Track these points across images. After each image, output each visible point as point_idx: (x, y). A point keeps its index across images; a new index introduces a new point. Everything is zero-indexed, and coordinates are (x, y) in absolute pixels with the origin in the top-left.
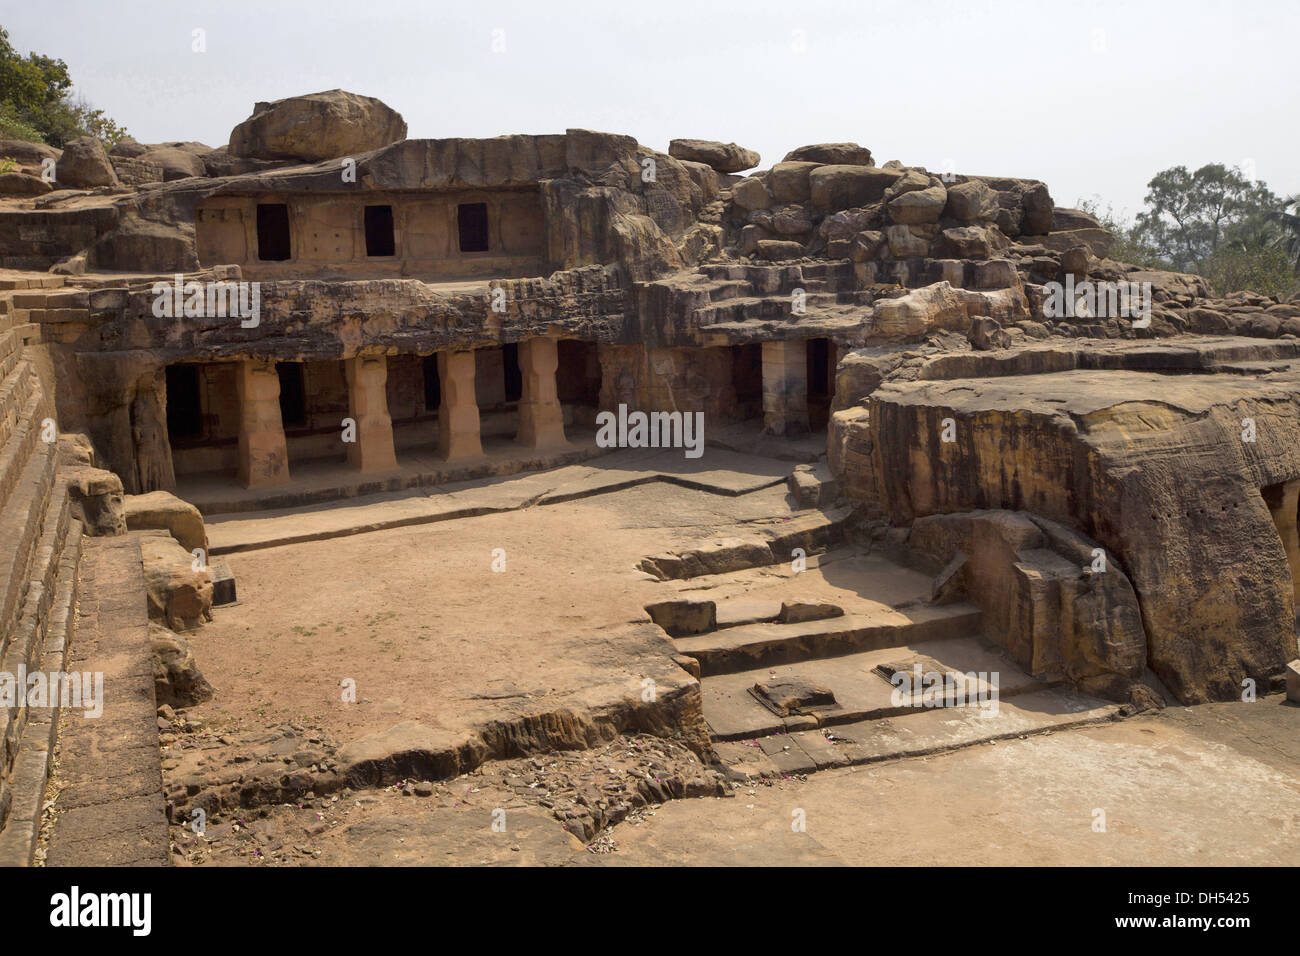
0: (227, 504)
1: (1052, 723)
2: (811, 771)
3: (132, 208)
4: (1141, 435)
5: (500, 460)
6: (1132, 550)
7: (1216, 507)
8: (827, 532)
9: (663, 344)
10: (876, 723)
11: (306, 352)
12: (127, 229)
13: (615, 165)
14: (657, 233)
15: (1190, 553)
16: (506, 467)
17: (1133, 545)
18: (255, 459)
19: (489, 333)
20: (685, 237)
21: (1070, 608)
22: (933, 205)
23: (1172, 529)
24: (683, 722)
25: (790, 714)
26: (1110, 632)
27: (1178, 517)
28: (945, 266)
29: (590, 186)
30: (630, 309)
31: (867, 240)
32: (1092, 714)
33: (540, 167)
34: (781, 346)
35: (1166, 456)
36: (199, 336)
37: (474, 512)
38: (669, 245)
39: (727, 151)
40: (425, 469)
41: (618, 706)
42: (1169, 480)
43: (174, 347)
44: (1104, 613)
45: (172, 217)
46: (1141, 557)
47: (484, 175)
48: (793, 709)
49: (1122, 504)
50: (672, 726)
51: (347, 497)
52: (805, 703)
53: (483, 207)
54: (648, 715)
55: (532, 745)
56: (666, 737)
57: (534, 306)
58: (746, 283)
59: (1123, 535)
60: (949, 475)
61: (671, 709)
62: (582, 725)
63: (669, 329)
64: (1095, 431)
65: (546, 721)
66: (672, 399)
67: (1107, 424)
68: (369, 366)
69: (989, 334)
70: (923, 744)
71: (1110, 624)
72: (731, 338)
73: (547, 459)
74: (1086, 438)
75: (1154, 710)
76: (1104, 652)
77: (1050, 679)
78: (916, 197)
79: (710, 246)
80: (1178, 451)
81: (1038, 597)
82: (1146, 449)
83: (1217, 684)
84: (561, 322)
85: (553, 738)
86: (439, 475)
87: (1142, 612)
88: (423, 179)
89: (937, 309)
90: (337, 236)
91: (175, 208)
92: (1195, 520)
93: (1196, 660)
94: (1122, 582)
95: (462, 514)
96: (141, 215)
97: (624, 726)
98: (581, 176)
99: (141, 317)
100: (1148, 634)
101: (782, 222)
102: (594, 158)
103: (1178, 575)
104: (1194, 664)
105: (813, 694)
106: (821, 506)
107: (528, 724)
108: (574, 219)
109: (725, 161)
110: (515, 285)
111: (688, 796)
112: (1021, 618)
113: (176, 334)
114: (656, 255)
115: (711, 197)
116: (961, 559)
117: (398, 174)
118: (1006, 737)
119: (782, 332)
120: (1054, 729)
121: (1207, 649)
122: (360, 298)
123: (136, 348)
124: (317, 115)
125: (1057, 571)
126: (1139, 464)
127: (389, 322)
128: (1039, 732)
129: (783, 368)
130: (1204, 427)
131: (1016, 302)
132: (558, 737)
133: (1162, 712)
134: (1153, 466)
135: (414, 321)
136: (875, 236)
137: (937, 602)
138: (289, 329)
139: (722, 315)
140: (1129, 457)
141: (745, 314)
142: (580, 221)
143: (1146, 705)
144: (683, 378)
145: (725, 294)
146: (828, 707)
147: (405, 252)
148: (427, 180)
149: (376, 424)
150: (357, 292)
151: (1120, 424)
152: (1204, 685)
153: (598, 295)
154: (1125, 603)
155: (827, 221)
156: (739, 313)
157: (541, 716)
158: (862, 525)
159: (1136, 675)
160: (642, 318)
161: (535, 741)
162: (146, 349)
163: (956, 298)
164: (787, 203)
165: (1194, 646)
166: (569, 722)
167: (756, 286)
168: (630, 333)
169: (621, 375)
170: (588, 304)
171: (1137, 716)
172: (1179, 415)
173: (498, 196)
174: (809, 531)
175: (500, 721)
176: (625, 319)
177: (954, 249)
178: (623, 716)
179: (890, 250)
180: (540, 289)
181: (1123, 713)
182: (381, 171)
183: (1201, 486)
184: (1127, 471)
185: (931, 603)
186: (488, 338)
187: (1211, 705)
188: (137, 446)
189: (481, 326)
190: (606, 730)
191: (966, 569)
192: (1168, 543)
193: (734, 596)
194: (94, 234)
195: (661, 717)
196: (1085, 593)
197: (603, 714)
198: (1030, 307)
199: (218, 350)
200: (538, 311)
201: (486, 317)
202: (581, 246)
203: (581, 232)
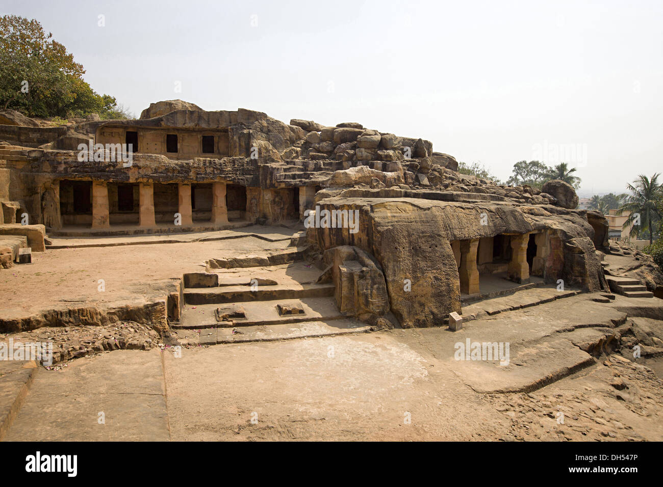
0: (78, 233)
1: (337, 332)
2: (213, 344)
3: (72, 128)
4: (395, 215)
5: (198, 226)
6: (385, 261)
7: (426, 246)
8: (295, 255)
9: (266, 188)
10: (260, 327)
11: (114, 178)
12: (69, 135)
13: (256, 122)
14: (271, 147)
15: (412, 264)
16: (198, 229)
17: (386, 259)
18: (95, 218)
19: (192, 177)
20: (285, 151)
21: (356, 284)
22: (374, 141)
23: (404, 254)
24: (153, 318)
25: (223, 321)
26: (371, 295)
27: (408, 249)
28: (375, 164)
29: (245, 129)
30: (256, 174)
31: (348, 153)
32: (358, 329)
33: (230, 123)
34: (304, 188)
35: (405, 223)
36: (70, 169)
37: (170, 242)
38: (276, 153)
39: (309, 123)
40: (165, 227)
41: (121, 308)
42: (405, 233)
43: (60, 172)
44: (369, 287)
45: (87, 132)
46: (389, 264)
47: (209, 124)
48: (225, 318)
49: (382, 242)
50: (147, 319)
51: (129, 235)
52: (231, 316)
53: (213, 137)
54: (135, 313)
55: (70, 322)
56: (142, 324)
57: (212, 169)
58: (301, 167)
59: (382, 255)
60: (334, 232)
61: (148, 312)
62: (100, 315)
63: (268, 182)
64: (376, 212)
65: (81, 312)
66: (270, 209)
67: (382, 209)
68: (145, 187)
69: (375, 184)
70: (273, 337)
71: (371, 292)
72: (286, 184)
73: (216, 227)
74: (372, 214)
75: (386, 329)
76: (367, 303)
77: (348, 314)
78: (367, 138)
79: (295, 155)
80: (411, 222)
81: (344, 279)
82: (396, 220)
83: (419, 320)
84: (223, 176)
85: (83, 320)
86: (169, 229)
87: (387, 287)
88: (184, 124)
89: (360, 175)
90: (156, 144)
91: (89, 129)
92: (416, 251)
93: (411, 309)
94: (380, 275)
95: (165, 242)
96: (76, 131)
97: (124, 317)
98: (243, 126)
99: (48, 161)
100: (389, 296)
101: (322, 147)
102: (248, 119)
103: (405, 273)
104: (410, 311)
105: (236, 313)
106: (297, 246)
107: (70, 312)
108: (237, 140)
109: (307, 127)
110: (204, 160)
111: (127, 349)
112: (340, 287)
113: (62, 168)
114: (269, 155)
115: (300, 139)
116: (332, 265)
117: (174, 121)
118: (313, 336)
119: (305, 183)
120: (337, 334)
121: (416, 305)
122: (138, 160)
123: (45, 172)
124: (168, 107)
125: (354, 268)
126: (392, 226)
127: (150, 170)
128: (329, 335)
129: (305, 197)
130: (426, 214)
131: (399, 177)
132: (85, 319)
133: (391, 330)
134: (398, 227)
135: (160, 170)
136: (352, 152)
137: (319, 283)
138: (107, 169)
139: (287, 177)
140: (389, 223)
141: (296, 177)
142: (240, 141)
143: (383, 327)
144: (274, 200)
145: (291, 170)
146: (241, 319)
147: (181, 152)
148: (186, 125)
149: (148, 209)
150: (137, 158)
151: (388, 210)
152: (413, 320)
153: (242, 167)
154: (380, 283)
155: (337, 147)
156: (294, 177)
157: (78, 310)
158: (310, 254)
159: (382, 314)
160: (260, 178)
161: (71, 320)
162: (49, 173)
163: (370, 172)
164: (325, 141)
165: (410, 304)
166: (93, 313)
167: (305, 168)
168: (255, 183)
169: (252, 199)
170: (237, 170)
171: (378, 332)
172: (416, 208)
173: (217, 133)
174: (287, 254)
175: (56, 310)
176: (253, 178)
177: (379, 158)
178: (123, 313)
179: (357, 158)
180: (215, 163)
181: (372, 330)
182: (168, 120)
183: (420, 237)
184: (386, 228)
185: (317, 282)
186: (191, 179)
187: (415, 329)
188: (43, 209)
189: (188, 174)
190: (112, 318)
191: (332, 269)
192: (401, 259)
193: (243, 276)
194: (57, 136)
195: (142, 314)
196: (362, 278)
197: (113, 311)
198: (405, 179)
199: (76, 175)
200: (213, 171)
201: (191, 171)
202: (240, 150)
203: (240, 145)
